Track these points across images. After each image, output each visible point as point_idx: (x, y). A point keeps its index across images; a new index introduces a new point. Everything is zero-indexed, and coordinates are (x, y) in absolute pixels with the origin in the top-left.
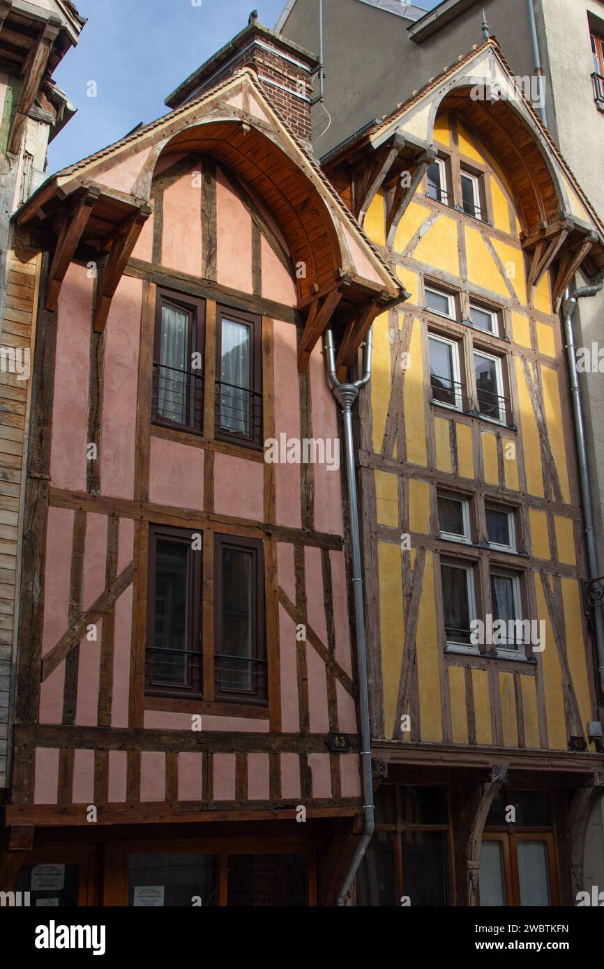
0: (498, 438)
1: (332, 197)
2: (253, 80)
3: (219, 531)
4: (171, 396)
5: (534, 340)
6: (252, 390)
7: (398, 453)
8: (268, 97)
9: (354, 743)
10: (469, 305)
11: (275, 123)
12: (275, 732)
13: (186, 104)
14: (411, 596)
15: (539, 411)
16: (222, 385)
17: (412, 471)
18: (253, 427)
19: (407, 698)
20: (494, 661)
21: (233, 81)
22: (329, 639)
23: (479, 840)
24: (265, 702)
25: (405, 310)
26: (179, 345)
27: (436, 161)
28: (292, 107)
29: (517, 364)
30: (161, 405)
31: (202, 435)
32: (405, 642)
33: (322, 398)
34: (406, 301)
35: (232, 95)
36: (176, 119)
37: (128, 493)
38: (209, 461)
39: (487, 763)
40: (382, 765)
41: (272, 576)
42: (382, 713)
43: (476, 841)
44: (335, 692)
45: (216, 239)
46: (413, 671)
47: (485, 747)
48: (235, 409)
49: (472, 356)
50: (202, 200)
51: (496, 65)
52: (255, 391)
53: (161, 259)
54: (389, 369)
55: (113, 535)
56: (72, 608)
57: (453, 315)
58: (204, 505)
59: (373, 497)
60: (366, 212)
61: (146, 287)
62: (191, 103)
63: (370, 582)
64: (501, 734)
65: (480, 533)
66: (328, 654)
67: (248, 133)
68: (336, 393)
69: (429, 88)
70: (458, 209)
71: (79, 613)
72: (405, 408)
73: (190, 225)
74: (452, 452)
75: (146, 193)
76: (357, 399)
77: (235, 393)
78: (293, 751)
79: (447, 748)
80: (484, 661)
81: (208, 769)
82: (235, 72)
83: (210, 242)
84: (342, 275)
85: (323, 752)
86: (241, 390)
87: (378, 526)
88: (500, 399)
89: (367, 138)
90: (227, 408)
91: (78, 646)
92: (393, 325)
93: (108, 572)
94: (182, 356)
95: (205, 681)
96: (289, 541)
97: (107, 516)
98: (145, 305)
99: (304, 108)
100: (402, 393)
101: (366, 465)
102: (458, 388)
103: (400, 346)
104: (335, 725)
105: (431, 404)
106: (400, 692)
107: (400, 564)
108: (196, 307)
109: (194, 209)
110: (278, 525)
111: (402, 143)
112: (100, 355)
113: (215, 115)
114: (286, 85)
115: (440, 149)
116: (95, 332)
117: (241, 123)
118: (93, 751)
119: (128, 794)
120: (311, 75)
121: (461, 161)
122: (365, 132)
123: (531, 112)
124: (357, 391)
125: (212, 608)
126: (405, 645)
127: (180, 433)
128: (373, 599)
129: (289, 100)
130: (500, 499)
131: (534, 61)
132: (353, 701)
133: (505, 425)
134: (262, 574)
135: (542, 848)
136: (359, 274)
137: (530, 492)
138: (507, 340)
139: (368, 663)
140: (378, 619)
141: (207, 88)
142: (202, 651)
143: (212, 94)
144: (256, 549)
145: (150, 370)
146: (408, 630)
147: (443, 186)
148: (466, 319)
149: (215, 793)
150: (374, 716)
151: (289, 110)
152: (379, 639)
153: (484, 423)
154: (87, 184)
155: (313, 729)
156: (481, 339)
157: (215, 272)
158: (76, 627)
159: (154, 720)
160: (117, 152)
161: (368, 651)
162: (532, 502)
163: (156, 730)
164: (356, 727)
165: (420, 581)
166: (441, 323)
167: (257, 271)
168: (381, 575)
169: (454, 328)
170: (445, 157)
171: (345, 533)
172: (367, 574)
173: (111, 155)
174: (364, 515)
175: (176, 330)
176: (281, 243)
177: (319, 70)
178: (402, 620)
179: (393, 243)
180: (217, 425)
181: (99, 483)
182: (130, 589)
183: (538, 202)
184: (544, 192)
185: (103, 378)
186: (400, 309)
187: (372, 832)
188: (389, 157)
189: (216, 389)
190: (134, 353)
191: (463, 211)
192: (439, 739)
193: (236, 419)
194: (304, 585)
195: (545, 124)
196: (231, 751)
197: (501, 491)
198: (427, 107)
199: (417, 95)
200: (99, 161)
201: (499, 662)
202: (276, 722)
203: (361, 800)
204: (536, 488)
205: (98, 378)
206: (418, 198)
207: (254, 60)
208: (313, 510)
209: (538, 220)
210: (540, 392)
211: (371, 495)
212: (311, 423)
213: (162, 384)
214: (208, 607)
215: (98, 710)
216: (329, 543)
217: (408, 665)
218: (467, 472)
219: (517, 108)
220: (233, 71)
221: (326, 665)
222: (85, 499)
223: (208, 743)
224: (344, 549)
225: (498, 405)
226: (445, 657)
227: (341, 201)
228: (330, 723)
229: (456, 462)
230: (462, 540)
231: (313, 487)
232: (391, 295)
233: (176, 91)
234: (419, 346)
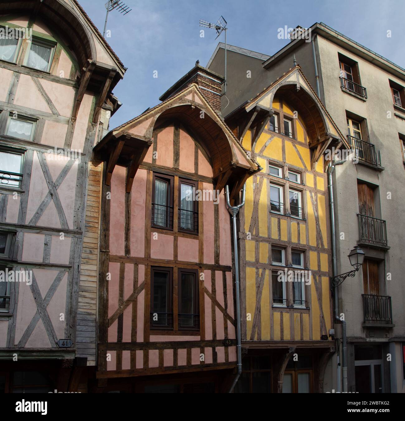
0: (298, 224)
1: (229, 133)
2: (197, 88)
3: (180, 267)
4: (159, 216)
5: (315, 184)
6: (194, 211)
7: (255, 232)
8: (203, 94)
9: (234, 342)
10: (288, 171)
11: (206, 105)
12: (203, 340)
13: (168, 99)
14: (259, 287)
15: (316, 212)
16: (181, 210)
17: (261, 239)
18: (194, 226)
19: (256, 325)
20: (292, 309)
21: (188, 89)
22: (225, 305)
23: (283, 374)
24: (198, 329)
25: (260, 175)
26: (163, 196)
27: (273, 116)
28: (213, 98)
29: (308, 194)
30: (155, 220)
31: (173, 231)
32: (256, 304)
33: (224, 213)
34: (261, 171)
35: (187, 95)
36: (164, 105)
37: (142, 255)
38: (176, 240)
39: (287, 347)
40: (245, 349)
41: (202, 283)
42: (246, 331)
43: (282, 374)
44: (227, 324)
45: (179, 152)
46: (259, 315)
47: (287, 341)
48: (187, 219)
49: (288, 192)
50: (174, 137)
51: (299, 76)
52: (195, 212)
53: (156, 162)
54: (253, 199)
55: (136, 272)
56: (120, 300)
57: (281, 176)
58: (174, 257)
59: (244, 250)
60: (243, 137)
61: (148, 173)
62: (170, 99)
63: (242, 283)
64: (294, 336)
65: (289, 262)
66: (224, 311)
67: (194, 109)
68: (230, 210)
69: (271, 87)
70: (282, 134)
71: (123, 302)
72: (259, 215)
73: (168, 147)
74: (278, 231)
75: (150, 135)
76: (239, 212)
77: (187, 213)
78: (210, 347)
79: (272, 342)
80: (288, 310)
81: (175, 355)
82: (189, 85)
83: (177, 153)
84: (232, 164)
85: (222, 346)
86: (189, 212)
87: (246, 261)
88: (299, 209)
89: (244, 108)
90: (183, 219)
91: (123, 313)
92: (254, 182)
93: (134, 285)
94: (164, 200)
95: (174, 324)
96: (209, 269)
97: (133, 264)
98: (148, 180)
99: (218, 98)
100: (258, 208)
101: (242, 238)
102: (282, 205)
103: (257, 191)
104: (227, 336)
105: (270, 212)
106: (253, 323)
107: (255, 275)
108: (170, 179)
109: (170, 141)
110: (205, 263)
111: (259, 109)
112: (129, 202)
113: (180, 103)
114: (210, 89)
115: (275, 111)
116: (127, 192)
117: (191, 105)
118: (129, 351)
119: (144, 365)
120: (221, 84)
121: (284, 115)
122: (243, 106)
123: (314, 93)
124: (239, 209)
125: (177, 296)
126: (256, 306)
127: (163, 230)
128: (244, 289)
129: (212, 95)
130: (297, 248)
131: (315, 73)
132: (234, 327)
133: (301, 219)
134: (197, 282)
135: (307, 375)
136: (240, 163)
137: (310, 244)
138: (304, 184)
139: (241, 312)
140: (245, 297)
141: (177, 92)
142: (173, 312)
143: (179, 95)
144: (195, 273)
145: (150, 206)
146: (258, 300)
147: (276, 125)
148: (286, 177)
149: (178, 363)
150: (243, 332)
151: (212, 99)
152: (245, 304)
153: (292, 219)
154: (125, 133)
155: (218, 338)
156: (293, 185)
157: (178, 165)
158: (122, 307)
159: (154, 338)
160: (139, 120)
161: (241, 309)
162: (311, 248)
163: (154, 342)
164: (235, 336)
165: (263, 281)
166: (275, 179)
167: (196, 164)
168: (247, 280)
169: (281, 181)
170: (277, 114)
171: (233, 265)
172: (241, 280)
173: (136, 121)
174: (240, 258)
175: (161, 190)
176: (207, 152)
177: (225, 82)
178: (255, 296)
179: (254, 149)
180: (179, 226)
181: (130, 252)
182: (143, 291)
183: (316, 130)
184: (319, 125)
185: (130, 210)
186: (258, 175)
187: (241, 373)
188: (253, 115)
189: (179, 212)
190: (144, 200)
191: (284, 135)
192: (268, 339)
193: (187, 223)
194: (215, 286)
195: (320, 98)
196: (185, 348)
197: (298, 245)
198: (270, 94)
199: (266, 90)
200: (131, 124)
201: (294, 310)
202: (203, 336)
203: (237, 362)
204: (313, 243)
205: (129, 211)
206: (265, 131)
207: (197, 80)
208: (219, 257)
209: (316, 136)
210: (317, 205)
211: (244, 249)
212: (219, 223)
213: (156, 211)
214: (175, 296)
215: (131, 336)
216: (225, 269)
217: (257, 313)
218: (284, 238)
219: (308, 92)
220: (188, 85)
221: (224, 315)
222: (124, 259)
223: (175, 346)
224: (232, 271)
225: (298, 211)
226: (272, 309)
227: (233, 134)
228: (225, 336)
229: (280, 235)
230: (281, 265)
231: (219, 248)
232: (254, 169)
233: (164, 94)
234: (266, 189)
